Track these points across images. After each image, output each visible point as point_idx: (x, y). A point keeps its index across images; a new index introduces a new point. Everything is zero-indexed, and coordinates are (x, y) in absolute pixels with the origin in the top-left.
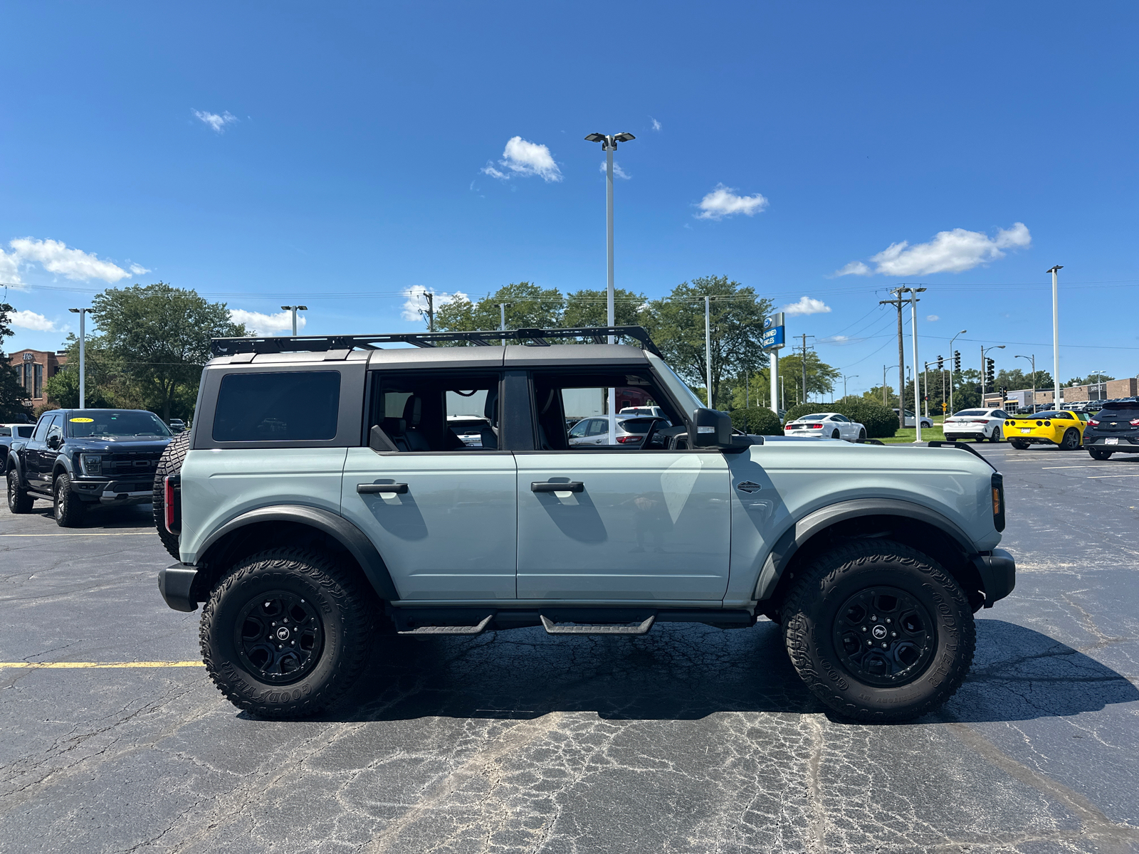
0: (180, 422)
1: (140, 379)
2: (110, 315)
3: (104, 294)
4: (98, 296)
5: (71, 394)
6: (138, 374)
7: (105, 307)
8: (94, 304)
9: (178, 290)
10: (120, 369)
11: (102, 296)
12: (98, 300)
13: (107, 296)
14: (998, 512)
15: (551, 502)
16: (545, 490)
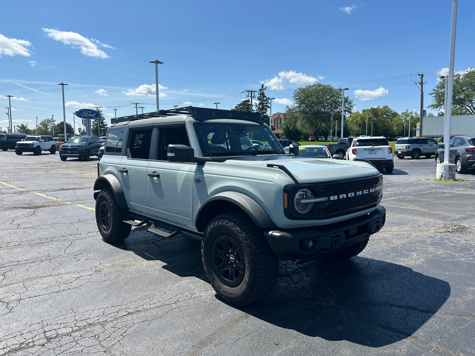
0: (323, 138)
1: (308, 121)
2: (299, 98)
3: (297, 90)
4: (295, 91)
5: (288, 128)
6: (308, 120)
7: (298, 95)
8: (294, 94)
9: (324, 85)
10: (302, 118)
11: (296, 91)
12: (295, 93)
13: (298, 91)
14: (286, 207)
15: (153, 181)
16: (151, 176)
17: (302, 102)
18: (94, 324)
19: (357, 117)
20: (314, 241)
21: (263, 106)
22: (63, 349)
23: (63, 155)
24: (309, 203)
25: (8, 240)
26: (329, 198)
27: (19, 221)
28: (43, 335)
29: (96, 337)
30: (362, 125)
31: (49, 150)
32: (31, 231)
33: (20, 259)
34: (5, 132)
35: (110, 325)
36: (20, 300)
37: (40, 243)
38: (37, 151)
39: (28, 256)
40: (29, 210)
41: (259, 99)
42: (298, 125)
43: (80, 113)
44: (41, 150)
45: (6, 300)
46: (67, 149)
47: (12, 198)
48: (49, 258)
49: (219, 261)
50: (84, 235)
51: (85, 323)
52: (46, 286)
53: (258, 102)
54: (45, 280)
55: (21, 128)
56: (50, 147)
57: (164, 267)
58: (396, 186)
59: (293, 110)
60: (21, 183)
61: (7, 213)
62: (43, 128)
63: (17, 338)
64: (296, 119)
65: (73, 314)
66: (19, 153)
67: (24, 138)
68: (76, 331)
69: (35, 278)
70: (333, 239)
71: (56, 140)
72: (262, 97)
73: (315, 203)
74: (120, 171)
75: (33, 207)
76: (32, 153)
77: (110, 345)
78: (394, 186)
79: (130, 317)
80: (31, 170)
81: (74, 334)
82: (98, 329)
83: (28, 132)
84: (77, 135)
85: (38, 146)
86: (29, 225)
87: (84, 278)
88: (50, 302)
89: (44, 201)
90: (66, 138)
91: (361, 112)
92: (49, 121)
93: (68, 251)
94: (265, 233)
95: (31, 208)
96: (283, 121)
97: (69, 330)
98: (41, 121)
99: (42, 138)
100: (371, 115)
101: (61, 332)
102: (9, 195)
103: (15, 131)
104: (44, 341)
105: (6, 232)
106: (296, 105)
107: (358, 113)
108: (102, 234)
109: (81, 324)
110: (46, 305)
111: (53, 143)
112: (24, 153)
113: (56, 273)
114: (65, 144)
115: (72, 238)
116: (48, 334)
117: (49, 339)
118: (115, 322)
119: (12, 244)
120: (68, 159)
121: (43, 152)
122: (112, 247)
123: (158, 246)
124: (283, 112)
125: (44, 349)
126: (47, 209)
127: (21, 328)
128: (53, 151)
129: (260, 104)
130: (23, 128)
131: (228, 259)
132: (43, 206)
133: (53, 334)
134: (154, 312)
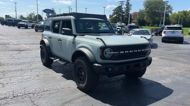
0: (157, 25)
2: (146, 5)
5: (139, 20)
6: (149, 16)
8: (143, 3)
10: (146, 15)
13: (145, 2)
14: (101, 55)
15: (59, 42)
16: (59, 40)
17: (147, 7)
18: (30, 93)
19: (175, 15)
20: (112, 69)
21: (128, 8)
22: (18, 100)
23: (36, 29)
24: (111, 54)
25: (8, 62)
26: (120, 52)
27: (13, 56)
28: (12, 95)
29: (30, 97)
30: (177, 19)
31: (31, 27)
32: (17, 60)
33: (11, 70)
34: (14, 18)
35: (36, 94)
36: (7, 84)
37: (19, 64)
38: (26, 27)
39: (14, 69)
40: (18, 51)
41: (126, 5)
42: (145, 18)
43: (45, 11)
44: (28, 27)
45: (3, 83)
46: (38, 27)
47: (12, 46)
48: (21, 70)
49: (78, 74)
50: (36, 62)
51: (28, 93)
52: (18, 80)
53: (126, 6)
54: (18, 78)
55: (21, 17)
56: (31, 26)
57: (62, 76)
58: (180, 49)
59: (142, 11)
60: (18, 41)
61: (10, 52)
62: (30, 17)
63: (4, 95)
64: (144, 15)
65: (24, 90)
66: (19, 27)
67: (21, 21)
68: (24, 95)
69: (14, 76)
70: (120, 68)
71: (34, 22)
72: (128, 5)
73: (113, 54)
74: (49, 38)
75: (20, 50)
76: (24, 28)
77: (34, 100)
78: (179, 50)
79: (44, 92)
80: (23, 35)
81: (23, 96)
82: (31, 95)
83: (24, 18)
84: (44, 20)
85: (27, 25)
86: (17, 58)
87: (32, 78)
88: (17, 85)
89: (25, 48)
90: (38, 22)
91: (177, 13)
92: (32, 14)
93: (29, 68)
94: (93, 64)
95: (19, 51)
96: (138, 16)
97: (22, 94)
98: (29, 14)
99: (28, 21)
100: (182, 14)
101: (19, 95)
102: (12, 45)
103: (18, 18)
104: (12, 97)
105: (8, 59)
106: (144, 8)
107: (176, 13)
108: (43, 62)
109: (26, 93)
110: (16, 86)
111: (33, 24)
112: (21, 28)
113: (22, 75)
114: (37, 25)
115: (31, 63)
116: (14, 95)
117: (14, 97)
118: (38, 93)
119: (9, 64)
120: (38, 31)
121: (29, 28)
122: (45, 67)
123: (63, 68)
124: (138, 12)
125: (12, 99)
126: (25, 52)
127: (6, 92)
128: (33, 27)
129: (126, 7)
130: (22, 17)
131: (82, 74)
132: (24, 50)
133: (16, 95)
134: (53, 91)
